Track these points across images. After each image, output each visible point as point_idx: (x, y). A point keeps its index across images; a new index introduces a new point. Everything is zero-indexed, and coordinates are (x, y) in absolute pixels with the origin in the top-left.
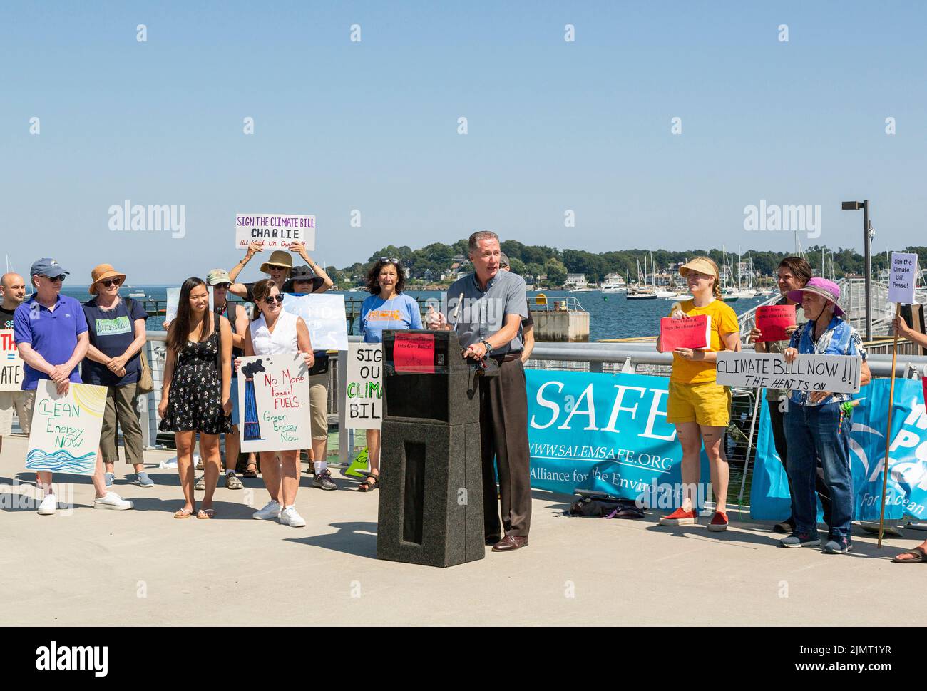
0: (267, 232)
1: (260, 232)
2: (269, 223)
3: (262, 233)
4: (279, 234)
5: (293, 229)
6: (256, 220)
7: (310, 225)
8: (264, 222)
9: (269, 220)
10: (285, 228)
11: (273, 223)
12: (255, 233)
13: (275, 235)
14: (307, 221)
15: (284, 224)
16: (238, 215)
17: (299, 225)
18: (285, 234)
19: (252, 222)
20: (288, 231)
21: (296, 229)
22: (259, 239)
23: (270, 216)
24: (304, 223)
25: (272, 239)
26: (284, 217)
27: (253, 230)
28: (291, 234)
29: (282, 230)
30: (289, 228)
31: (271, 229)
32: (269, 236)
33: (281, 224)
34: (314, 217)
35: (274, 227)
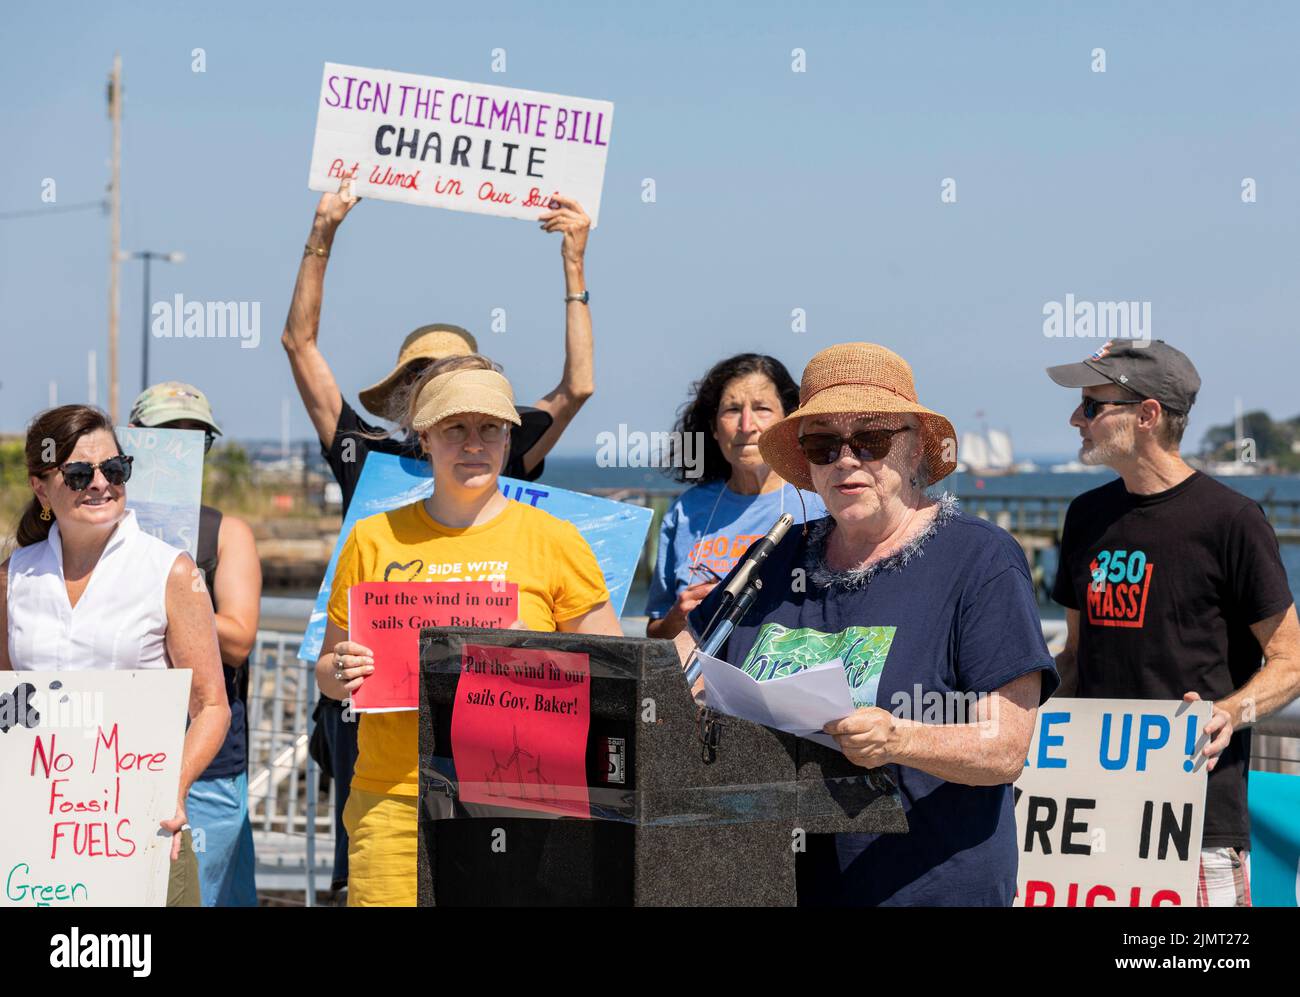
0: (434, 142)
1: (408, 138)
2: (443, 112)
3: (413, 145)
4: (475, 155)
5: (526, 141)
6: (396, 96)
7: (592, 136)
8: (427, 105)
9: (445, 100)
10: (498, 137)
11: (459, 113)
12: (389, 140)
13: (459, 156)
14: (582, 119)
15: (498, 122)
16: (331, 68)
17: (549, 129)
18: (498, 157)
19: (381, 99)
20: (510, 147)
21: (538, 142)
22: (403, 164)
23: (451, 86)
24: (569, 124)
25: (448, 171)
26: (500, 94)
27: (382, 130)
28: (520, 159)
29: (488, 144)
30: (512, 136)
31: (449, 134)
32: (438, 160)
33: (485, 119)
34: (607, 107)
35: (462, 129)
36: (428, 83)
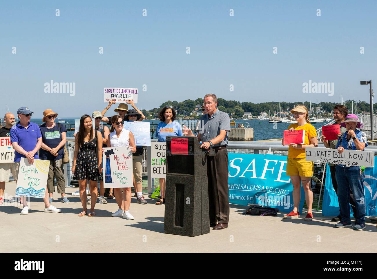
0: (117, 95)
1: (114, 95)
2: (118, 92)
4: (122, 96)
5: (128, 94)
6: (113, 90)
7: (136, 93)
8: (116, 91)
9: (118, 90)
10: (125, 94)
11: (120, 91)
12: (112, 96)
13: (121, 96)
14: (134, 91)
15: (125, 92)
16: (105, 88)
17: (131, 92)
18: (125, 96)
19: (111, 91)
21: (130, 94)
25: (119, 98)
26: (125, 89)
27: (111, 95)
28: (128, 96)
30: (127, 94)
31: (119, 94)
32: (118, 97)
33: (123, 92)
34: (137, 89)
35: (121, 93)
36: (116, 88)
